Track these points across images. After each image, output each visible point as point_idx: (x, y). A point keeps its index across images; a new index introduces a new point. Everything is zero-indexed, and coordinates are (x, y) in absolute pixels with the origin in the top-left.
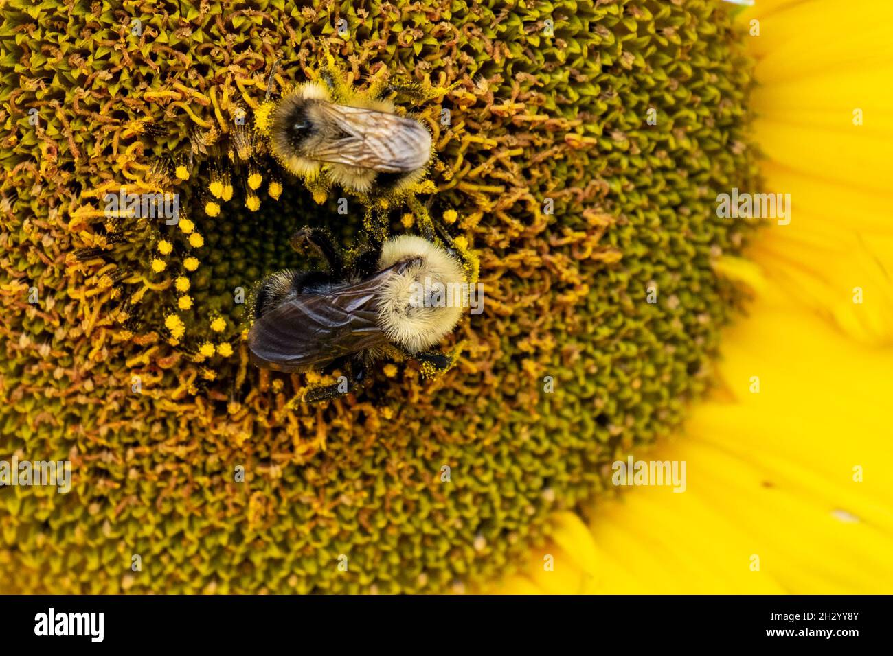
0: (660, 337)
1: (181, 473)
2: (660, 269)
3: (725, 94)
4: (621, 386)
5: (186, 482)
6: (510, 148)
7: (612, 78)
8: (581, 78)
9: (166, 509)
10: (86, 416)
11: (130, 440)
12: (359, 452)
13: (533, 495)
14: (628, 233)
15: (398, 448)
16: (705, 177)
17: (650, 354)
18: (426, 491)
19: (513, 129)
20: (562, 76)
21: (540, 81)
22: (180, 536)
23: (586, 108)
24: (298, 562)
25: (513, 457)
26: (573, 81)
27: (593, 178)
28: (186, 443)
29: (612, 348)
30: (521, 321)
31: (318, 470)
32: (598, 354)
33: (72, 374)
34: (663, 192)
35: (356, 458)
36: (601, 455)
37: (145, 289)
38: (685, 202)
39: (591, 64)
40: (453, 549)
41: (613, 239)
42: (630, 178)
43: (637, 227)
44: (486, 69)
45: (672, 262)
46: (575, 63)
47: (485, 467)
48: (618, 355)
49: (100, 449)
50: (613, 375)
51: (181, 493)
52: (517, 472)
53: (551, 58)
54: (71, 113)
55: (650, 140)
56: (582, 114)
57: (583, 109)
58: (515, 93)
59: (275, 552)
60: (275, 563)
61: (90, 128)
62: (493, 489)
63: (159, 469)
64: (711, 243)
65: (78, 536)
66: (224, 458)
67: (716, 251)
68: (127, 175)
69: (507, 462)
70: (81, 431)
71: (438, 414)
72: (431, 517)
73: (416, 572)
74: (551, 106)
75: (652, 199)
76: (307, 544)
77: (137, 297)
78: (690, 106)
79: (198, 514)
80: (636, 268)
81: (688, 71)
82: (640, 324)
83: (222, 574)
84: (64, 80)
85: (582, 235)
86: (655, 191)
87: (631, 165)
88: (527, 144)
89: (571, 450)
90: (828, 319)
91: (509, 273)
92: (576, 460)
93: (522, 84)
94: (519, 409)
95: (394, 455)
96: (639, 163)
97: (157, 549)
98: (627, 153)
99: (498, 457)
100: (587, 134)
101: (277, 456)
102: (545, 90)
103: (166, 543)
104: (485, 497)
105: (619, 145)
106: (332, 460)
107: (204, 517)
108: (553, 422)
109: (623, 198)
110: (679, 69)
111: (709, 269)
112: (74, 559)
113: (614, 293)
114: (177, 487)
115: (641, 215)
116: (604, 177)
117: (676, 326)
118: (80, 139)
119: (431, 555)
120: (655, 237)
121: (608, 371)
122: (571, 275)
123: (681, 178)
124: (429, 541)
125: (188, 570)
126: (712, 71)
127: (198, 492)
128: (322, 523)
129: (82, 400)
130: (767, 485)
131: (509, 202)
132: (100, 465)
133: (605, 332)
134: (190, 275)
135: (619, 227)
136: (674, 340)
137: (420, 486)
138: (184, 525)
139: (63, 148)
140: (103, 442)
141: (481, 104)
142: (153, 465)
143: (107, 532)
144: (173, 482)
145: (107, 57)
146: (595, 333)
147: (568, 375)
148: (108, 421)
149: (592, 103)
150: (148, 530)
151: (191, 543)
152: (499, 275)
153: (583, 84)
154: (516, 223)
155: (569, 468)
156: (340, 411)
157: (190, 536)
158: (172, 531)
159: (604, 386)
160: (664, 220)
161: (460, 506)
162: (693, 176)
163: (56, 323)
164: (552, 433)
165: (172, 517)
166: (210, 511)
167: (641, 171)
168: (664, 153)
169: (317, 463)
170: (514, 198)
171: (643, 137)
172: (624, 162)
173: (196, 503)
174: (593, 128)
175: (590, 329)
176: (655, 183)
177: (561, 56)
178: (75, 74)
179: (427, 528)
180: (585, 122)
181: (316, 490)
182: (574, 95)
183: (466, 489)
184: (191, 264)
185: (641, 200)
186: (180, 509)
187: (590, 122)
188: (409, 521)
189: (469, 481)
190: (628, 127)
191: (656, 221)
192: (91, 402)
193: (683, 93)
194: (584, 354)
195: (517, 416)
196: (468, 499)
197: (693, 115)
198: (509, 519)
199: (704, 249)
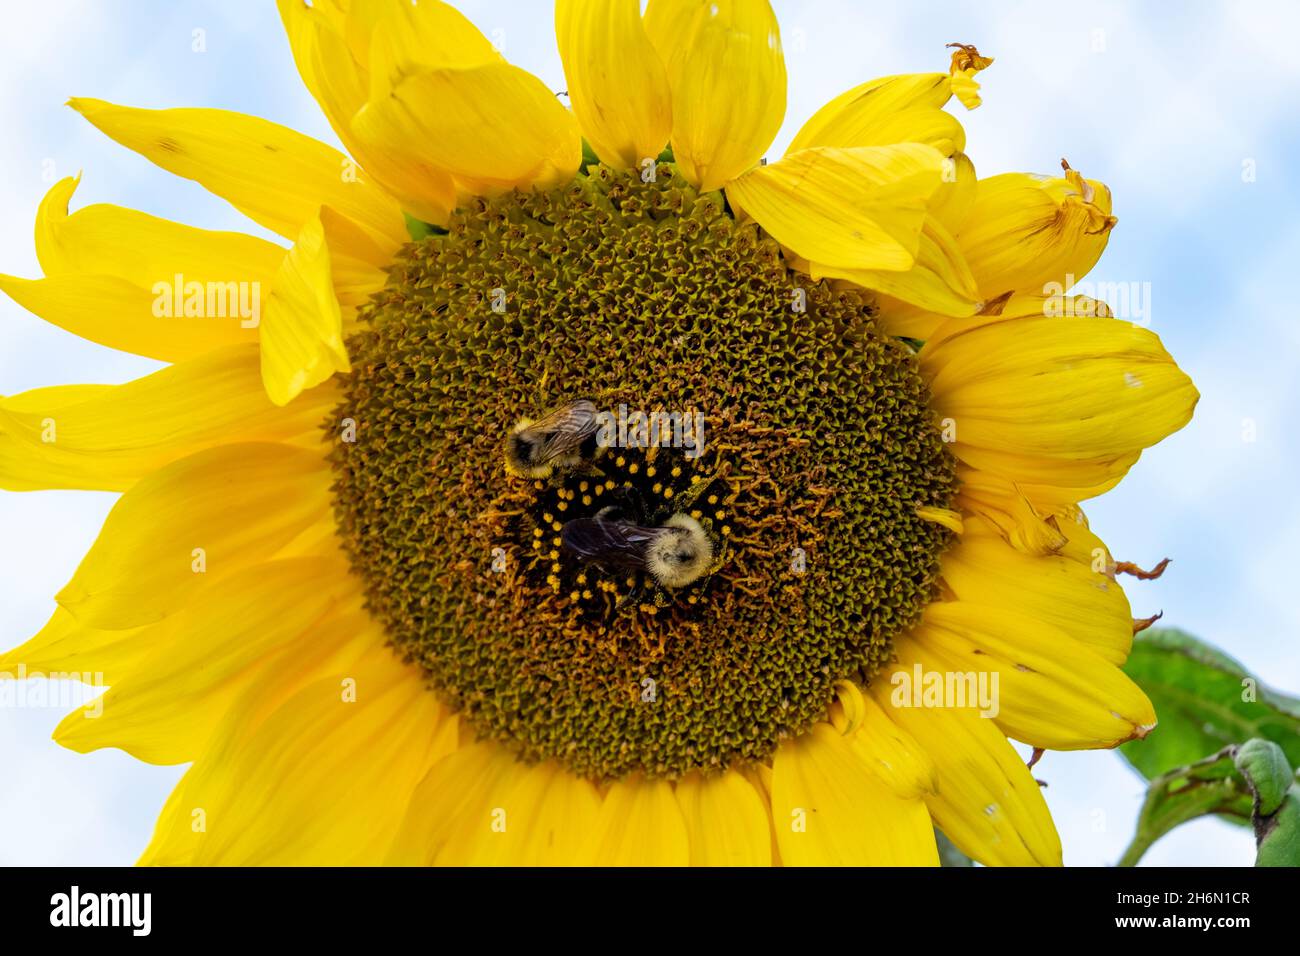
0: (886, 562)
1: (588, 675)
2: (877, 519)
3: (902, 403)
4: (863, 596)
5: (593, 680)
6: (750, 451)
7: (817, 399)
8: (794, 401)
9: (585, 697)
10: (526, 642)
11: (554, 656)
12: (694, 652)
13: (816, 671)
14: (847, 498)
15: (719, 648)
16: (900, 457)
17: (882, 573)
18: (741, 673)
19: (755, 438)
20: (782, 401)
21: (767, 406)
22: (597, 715)
23: (802, 421)
24: (673, 725)
25: (797, 646)
26: (789, 403)
27: (816, 464)
28: (587, 655)
29: (851, 573)
30: (783, 560)
31: (670, 666)
32: (842, 577)
33: (510, 616)
34: (868, 469)
35: (692, 656)
36: (861, 641)
37: (537, 559)
38: (887, 474)
39: (799, 392)
40: (770, 711)
41: (838, 503)
42: (842, 462)
43: (854, 493)
44: (730, 402)
45: (887, 513)
46: (789, 392)
47: (779, 655)
48: (855, 577)
49: (539, 663)
50: (856, 589)
51: (590, 687)
52: (801, 657)
53: (771, 390)
54: (477, 451)
55: (852, 437)
56: (800, 425)
57: (800, 421)
58: (748, 415)
59: (656, 720)
60: (661, 727)
61: (491, 460)
62: (787, 669)
63: (575, 673)
64: (914, 498)
65: (538, 719)
66: (611, 662)
67: (918, 503)
68: (515, 488)
69: (794, 652)
70: (524, 653)
71: (739, 624)
72: (749, 690)
73: (750, 726)
74: (777, 421)
75: (861, 474)
76: (675, 714)
77: (532, 565)
78: (877, 412)
79: (604, 700)
80: (859, 519)
81: (871, 390)
82: (869, 556)
83: (628, 736)
84: (471, 430)
85: (812, 502)
86: (863, 469)
87: (841, 454)
88: (764, 447)
89: (838, 640)
90: (1005, 538)
91: (768, 530)
92: (842, 646)
93: (754, 409)
94: (794, 617)
95: (716, 652)
96: (846, 452)
97: (586, 723)
98: (837, 446)
99: (786, 649)
100: (804, 437)
101: (642, 659)
102: (771, 411)
103: (590, 719)
104: (785, 675)
105: (830, 442)
106: (678, 659)
107: (608, 700)
108: (819, 623)
109: (840, 476)
110: (865, 389)
111: (915, 516)
112: (543, 733)
113: (846, 538)
114: (588, 683)
115: (856, 486)
116: (824, 463)
117: (898, 554)
118: (486, 467)
119: (758, 715)
120: (869, 499)
121: (851, 587)
122: (810, 528)
123: (882, 459)
124: (755, 705)
125: (607, 735)
126: (889, 388)
127: (601, 686)
128: (681, 700)
129: (519, 632)
130: (977, 652)
131: (755, 484)
132: (540, 673)
133: (843, 562)
134: (557, 548)
135: (840, 495)
136: (900, 563)
137: (737, 671)
138: (598, 707)
139: (477, 474)
140: (537, 658)
141: (726, 423)
142: (571, 671)
143: (555, 715)
144: (584, 680)
145: (493, 414)
146: (837, 564)
147: (821, 592)
148: (537, 645)
149: (806, 416)
150: (578, 712)
151: (604, 718)
152: (759, 532)
153: (797, 405)
154: (761, 498)
155: (839, 652)
156: (672, 628)
157: (601, 714)
158: (592, 711)
159: (850, 597)
160: (874, 488)
161: (767, 682)
162: (892, 457)
163: (495, 585)
164: (821, 630)
165: (589, 703)
166: (611, 696)
167: (850, 457)
168: (864, 444)
169: (669, 661)
170: (759, 481)
171: (848, 435)
172: (836, 453)
173: (601, 693)
174: (809, 433)
175: (832, 562)
176: (862, 463)
177: (777, 388)
178: (476, 427)
179: (749, 697)
180: (803, 429)
181: (673, 678)
182: (790, 413)
183: (769, 671)
184: (557, 542)
185: (852, 476)
186: (593, 697)
187: (807, 429)
188: (737, 693)
189: (769, 665)
190: (834, 430)
191: (867, 488)
192: (525, 633)
193: (870, 405)
194: (831, 578)
195: (793, 622)
196: (771, 677)
197: (880, 418)
198: (803, 687)
199: (910, 503)
